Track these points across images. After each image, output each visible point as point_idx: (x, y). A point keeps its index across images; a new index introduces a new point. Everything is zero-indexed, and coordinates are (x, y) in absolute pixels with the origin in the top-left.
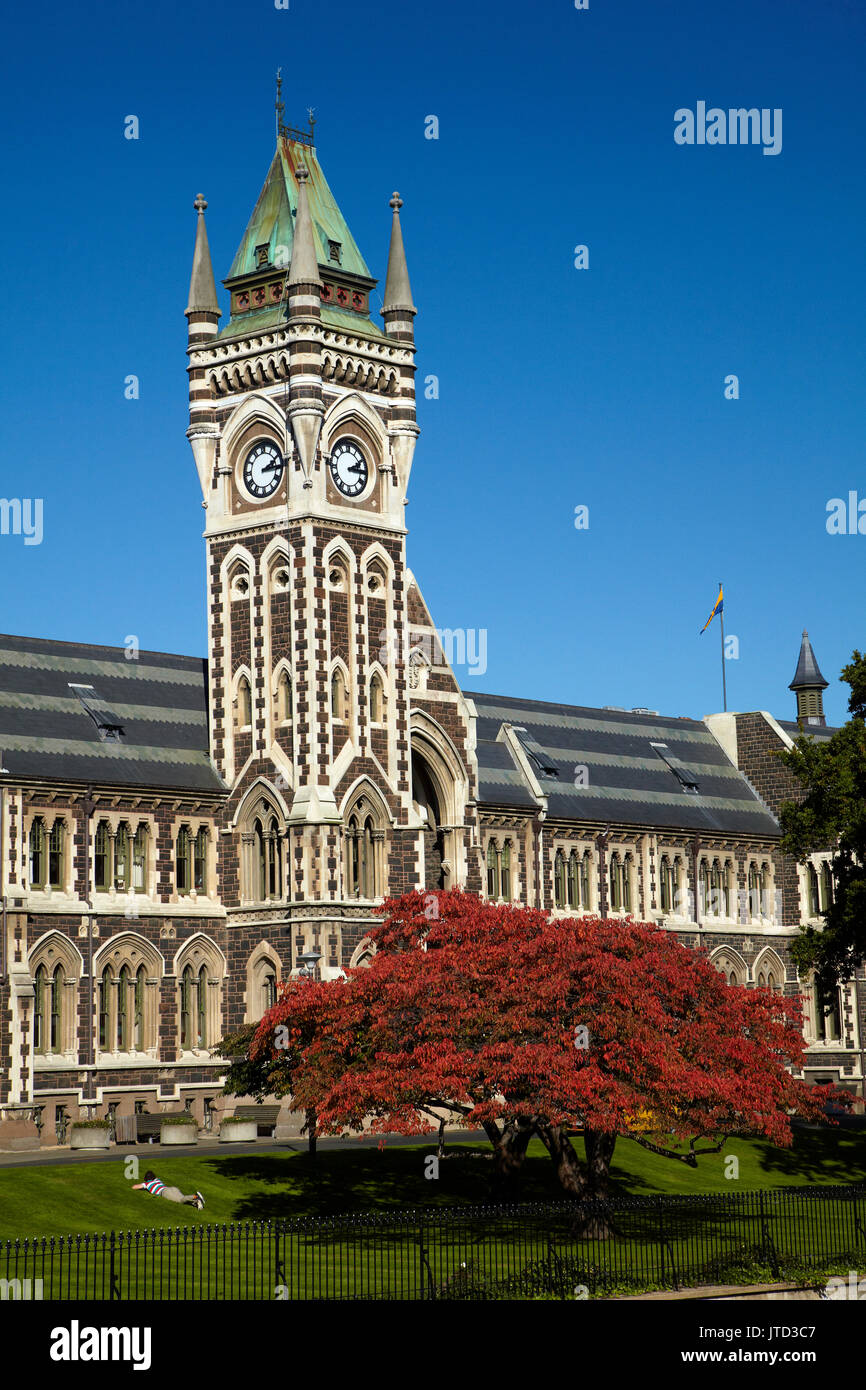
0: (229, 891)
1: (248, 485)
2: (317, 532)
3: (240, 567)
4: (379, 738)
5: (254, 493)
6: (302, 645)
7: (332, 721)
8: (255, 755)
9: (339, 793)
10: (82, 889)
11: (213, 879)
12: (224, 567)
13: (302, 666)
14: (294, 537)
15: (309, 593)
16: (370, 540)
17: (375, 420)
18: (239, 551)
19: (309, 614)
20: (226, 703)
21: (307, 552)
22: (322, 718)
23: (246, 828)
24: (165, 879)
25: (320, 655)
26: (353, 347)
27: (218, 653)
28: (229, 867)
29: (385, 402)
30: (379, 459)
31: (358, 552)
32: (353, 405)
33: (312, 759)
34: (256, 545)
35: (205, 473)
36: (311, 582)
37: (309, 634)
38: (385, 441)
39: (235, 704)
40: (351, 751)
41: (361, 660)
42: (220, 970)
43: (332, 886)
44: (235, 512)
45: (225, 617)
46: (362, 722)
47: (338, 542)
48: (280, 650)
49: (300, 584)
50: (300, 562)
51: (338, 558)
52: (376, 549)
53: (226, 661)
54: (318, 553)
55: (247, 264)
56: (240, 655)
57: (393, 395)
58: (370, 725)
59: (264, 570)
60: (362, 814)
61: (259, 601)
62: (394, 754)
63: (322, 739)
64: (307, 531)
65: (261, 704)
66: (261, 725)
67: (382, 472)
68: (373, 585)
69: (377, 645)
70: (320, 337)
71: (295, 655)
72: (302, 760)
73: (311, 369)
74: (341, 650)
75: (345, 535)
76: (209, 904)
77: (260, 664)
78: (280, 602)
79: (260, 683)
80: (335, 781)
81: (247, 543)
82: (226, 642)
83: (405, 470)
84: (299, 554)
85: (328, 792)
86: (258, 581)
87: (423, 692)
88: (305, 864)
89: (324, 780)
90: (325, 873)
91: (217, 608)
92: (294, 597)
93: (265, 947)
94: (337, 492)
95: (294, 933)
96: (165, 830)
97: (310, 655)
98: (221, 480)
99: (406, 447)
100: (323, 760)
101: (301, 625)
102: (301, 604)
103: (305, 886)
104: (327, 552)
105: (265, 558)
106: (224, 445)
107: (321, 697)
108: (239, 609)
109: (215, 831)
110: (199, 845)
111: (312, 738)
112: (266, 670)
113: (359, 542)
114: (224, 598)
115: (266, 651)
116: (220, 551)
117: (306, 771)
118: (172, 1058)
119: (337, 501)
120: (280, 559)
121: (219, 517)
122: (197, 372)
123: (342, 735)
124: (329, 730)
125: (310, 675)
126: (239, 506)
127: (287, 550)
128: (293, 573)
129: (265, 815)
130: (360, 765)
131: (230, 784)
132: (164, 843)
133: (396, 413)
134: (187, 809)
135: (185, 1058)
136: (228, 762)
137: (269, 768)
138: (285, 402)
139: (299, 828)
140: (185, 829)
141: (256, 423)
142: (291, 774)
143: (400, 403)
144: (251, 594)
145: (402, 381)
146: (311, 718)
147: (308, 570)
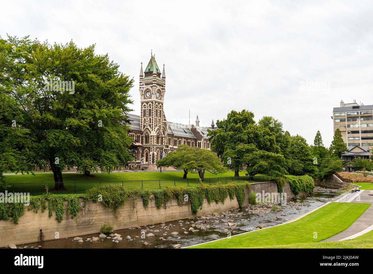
0: (142, 143)
1: (146, 96)
2: (155, 102)
3: (145, 105)
4: (160, 126)
5: (147, 97)
6: (153, 115)
7: (156, 124)
8: (146, 127)
9: (156, 132)
11: (140, 141)
12: (143, 105)
13: (153, 118)
14: (152, 102)
15: (154, 109)
16: (160, 103)
17: (161, 90)
18: (145, 104)
19: (154, 111)
20: (142, 121)
21: (154, 104)
22: (155, 123)
23: (144, 136)
25: (155, 116)
26: (159, 81)
27: (142, 115)
28: (142, 140)
29: (162, 88)
30: (161, 94)
31: (159, 105)
33: (153, 128)
36: (154, 108)
37: (154, 114)
38: (162, 92)
39: (144, 121)
40: (157, 127)
41: (159, 117)
42: (141, 151)
43: (155, 143)
44: (144, 99)
45: (143, 111)
46: (158, 124)
47: (157, 104)
48: (150, 115)
49: (153, 108)
50: (153, 105)
51: (157, 105)
53: (143, 116)
54: (155, 105)
55: (147, 71)
58: (159, 125)
59: (148, 106)
60: (158, 135)
61: (147, 110)
62: (161, 128)
63: (155, 126)
64: (154, 102)
65: (147, 121)
66: (147, 124)
67: (161, 96)
68: (160, 108)
69: (160, 115)
70: (156, 80)
71: (152, 116)
72: (152, 128)
73: (155, 83)
74: (157, 116)
76: (140, 144)
77: (147, 117)
78: (150, 110)
79: (147, 119)
80: (156, 131)
81: (146, 103)
84: (153, 104)
85: (155, 132)
86: (147, 107)
87: (163, 121)
88: (152, 140)
89: (154, 131)
90: (154, 141)
92: (152, 109)
93: (147, 149)
95: (151, 148)
96: (136, 135)
97: (154, 116)
98: (143, 95)
99: (164, 93)
100: (155, 128)
101: (153, 113)
102: (153, 110)
103: (152, 142)
104: (156, 105)
105: (148, 105)
106: (143, 91)
107: (155, 121)
109: (141, 136)
110: (139, 138)
111: (153, 126)
112: (148, 118)
113: (159, 103)
114: (143, 109)
115: (148, 115)
117: (153, 129)
118: (136, 161)
119: (157, 99)
120: (150, 105)
122: (140, 83)
123: (156, 125)
125: (154, 119)
127: (151, 104)
128: (152, 107)
129: (147, 134)
130: (158, 129)
131: (143, 130)
132: (136, 137)
133: (163, 89)
134: (138, 133)
135: (137, 161)
136: (142, 128)
137: (148, 129)
138: (152, 87)
139: (152, 136)
140: (138, 135)
141: (148, 89)
142: (151, 130)
143: (164, 88)
144: (146, 109)
145: (164, 85)
146: (153, 123)
147: (154, 107)
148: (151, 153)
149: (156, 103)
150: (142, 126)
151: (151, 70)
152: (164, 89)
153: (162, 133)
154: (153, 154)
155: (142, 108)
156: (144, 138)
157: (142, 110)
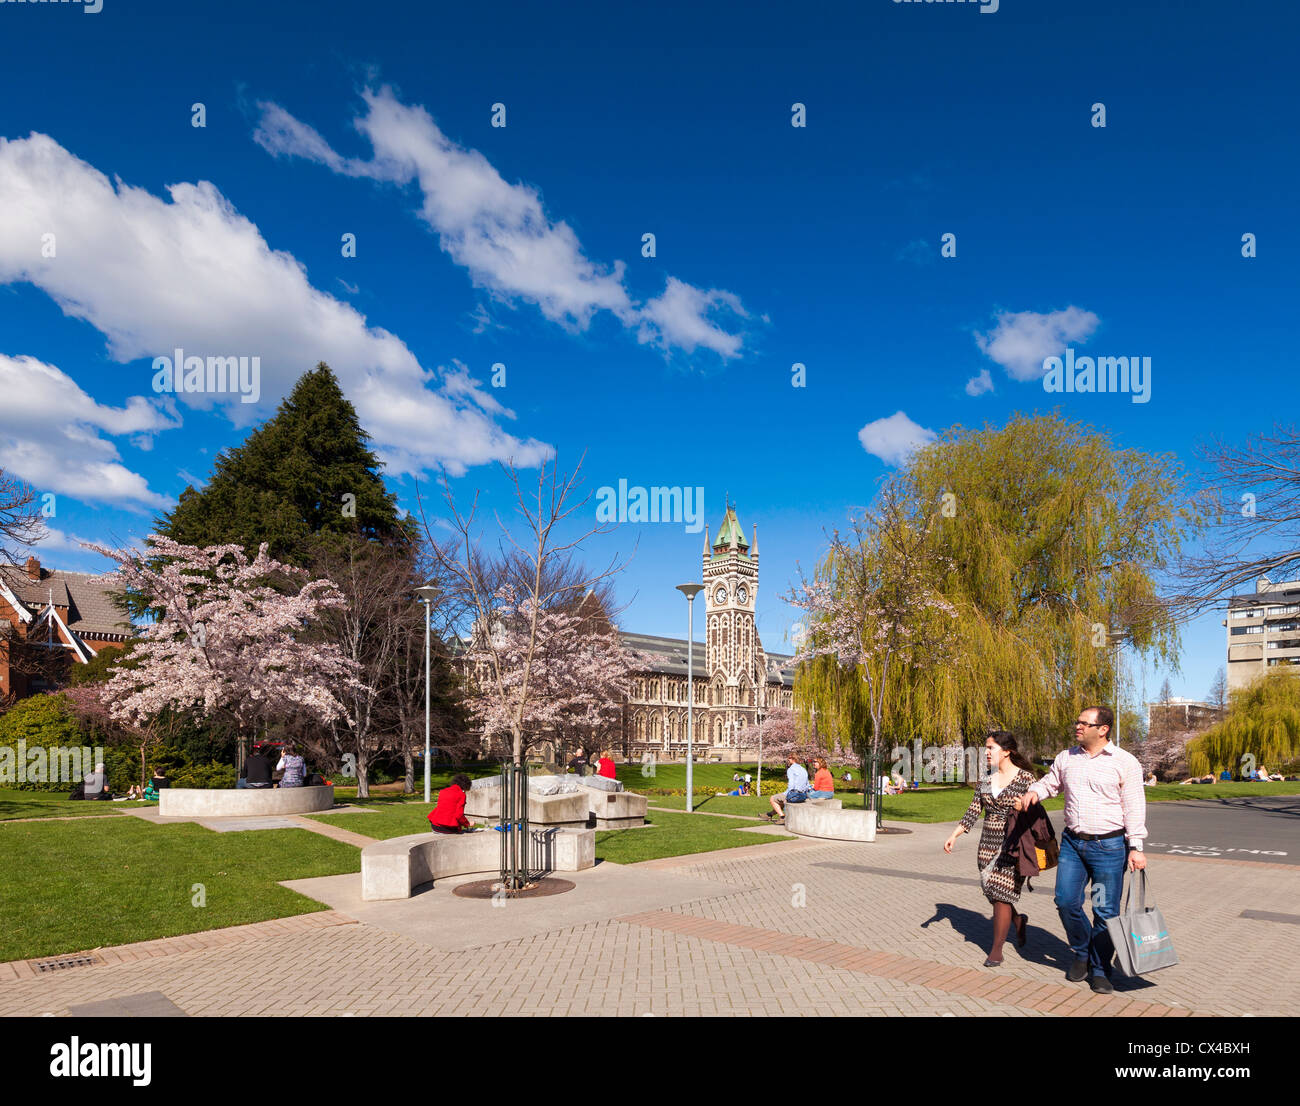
0: (710, 701)
1: (717, 600)
2: (734, 612)
3: (714, 621)
4: (747, 664)
5: (719, 602)
6: (730, 641)
7: (737, 660)
8: (718, 668)
9: (738, 678)
10: (679, 700)
11: (707, 699)
12: (710, 620)
13: (730, 646)
14: (729, 614)
15: (733, 628)
16: (747, 614)
17: (748, 583)
18: (715, 617)
19: (732, 633)
20: (710, 655)
21: (732, 617)
22: (735, 659)
23: (715, 687)
24: (696, 698)
25: (734, 644)
26: (744, 564)
27: (708, 642)
28: (710, 696)
29: (751, 578)
30: (749, 593)
31: (744, 617)
32: (744, 580)
33: (732, 670)
34: (719, 615)
35: (706, 597)
36: (733, 625)
37: (732, 638)
38: (751, 588)
40: (741, 668)
41: (743, 645)
42: (708, 721)
43: (736, 702)
44: (713, 606)
45: (711, 633)
47: (739, 615)
48: (725, 642)
49: (730, 626)
50: (730, 620)
51: (739, 619)
52: (748, 617)
53: (711, 644)
54: (735, 618)
55: (718, 542)
56: (714, 643)
57: (753, 577)
58: (745, 661)
59: (721, 621)
60: (743, 684)
61: (719, 629)
62: (750, 669)
63: (735, 665)
64: (732, 612)
65: (719, 655)
66: (719, 661)
67: (750, 596)
68: (747, 625)
69: (747, 641)
70: (736, 562)
71: (728, 643)
72: (729, 670)
73: (734, 570)
74: (739, 643)
75: (741, 613)
76: (704, 705)
77: (719, 645)
78: (725, 630)
79: (719, 650)
80: (737, 675)
81: (717, 614)
82: (711, 639)
83: (755, 596)
84: (730, 618)
85: (736, 678)
86: (719, 624)
87: (755, 653)
88: (730, 695)
89: (734, 675)
90: (735, 697)
91: (709, 631)
92: (728, 629)
93: (719, 716)
94: (740, 602)
95: (727, 712)
96: (696, 687)
97: (732, 643)
98: (710, 598)
99: (755, 589)
100: (735, 670)
101: (730, 636)
102: (730, 631)
103: (730, 701)
104: (737, 617)
105: (721, 618)
106: (711, 589)
107: (734, 654)
108: (714, 631)
109: (708, 687)
110: (704, 690)
111: (732, 664)
112: (721, 647)
113: (744, 615)
114: (709, 628)
115: (721, 642)
116: (710, 616)
117: (730, 672)
119: (739, 604)
120: (725, 619)
121: (709, 607)
122: (705, 570)
123: (738, 663)
124: (736, 663)
125: (732, 649)
126: (715, 605)
127: (727, 616)
128: (728, 623)
129: (720, 684)
130: (743, 671)
131: (711, 675)
132: (696, 690)
133: (753, 581)
135: (700, 742)
136: (711, 670)
137: (720, 672)
138: (728, 579)
139: (729, 687)
140: (701, 686)
141: (720, 583)
142: (727, 673)
143: (755, 579)
144: (717, 627)
145: (755, 574)
146: (732, 659)
147: (732, 622)
148: (728, 724)
149: (736, 613)
150: (711, 667)
151: (726, 541)
153: (753, 680)
154: (732, 727)
155: (708, 626)
156: (714, 693)
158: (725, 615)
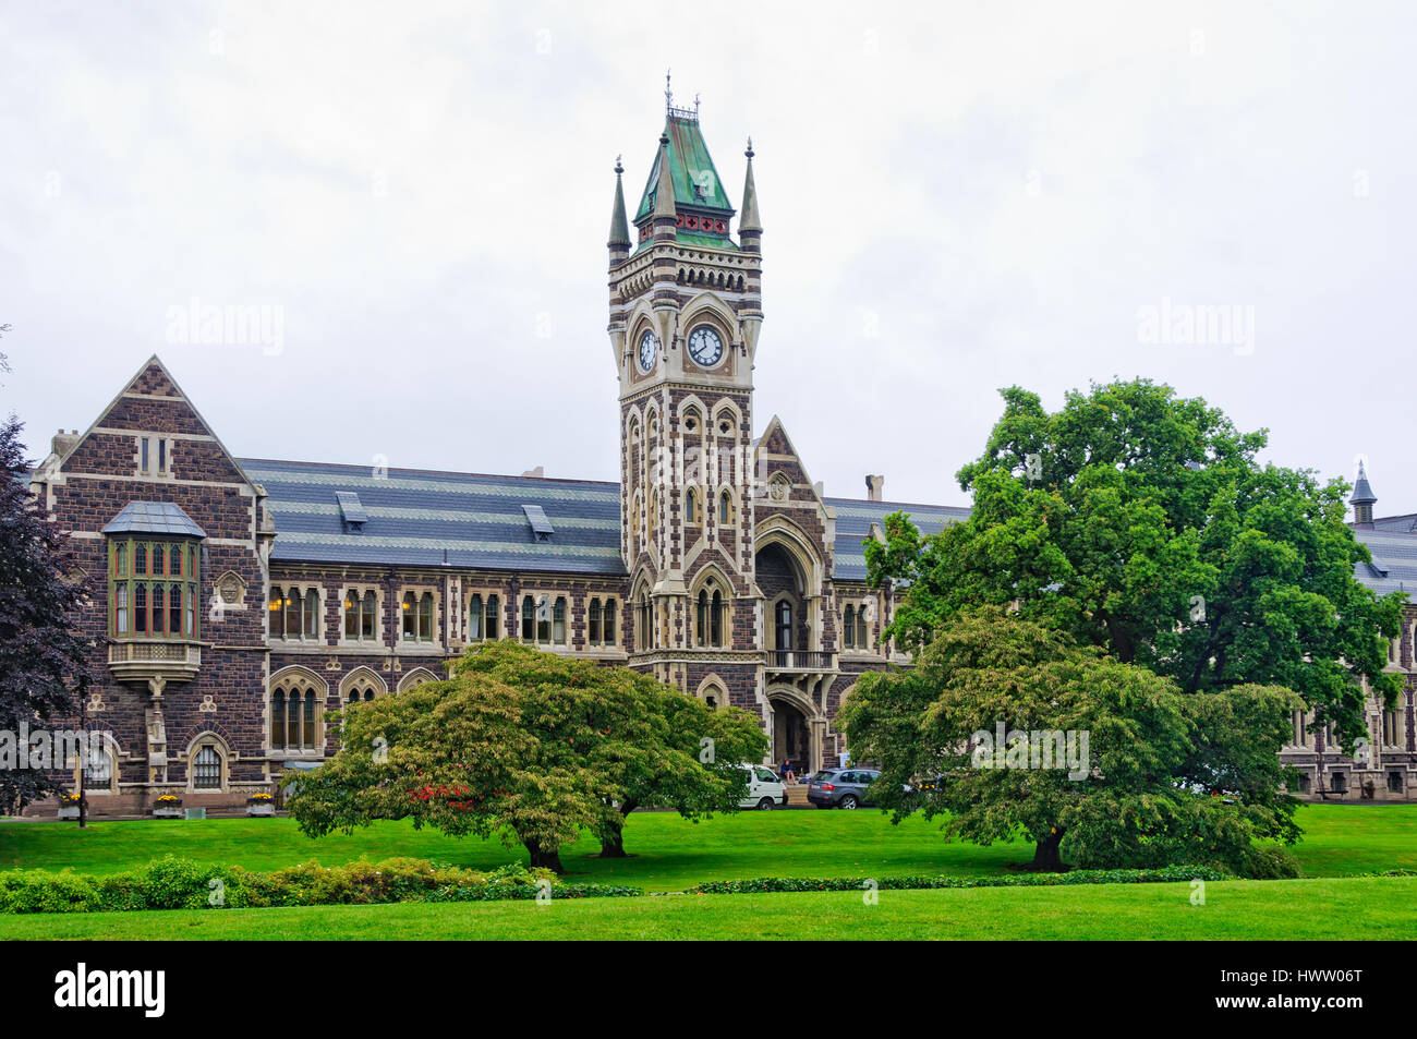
0: (629, 643)
1: (640, 363)
2: (672, 391)
3: (634, 421)
4: (727, 535)
5: (644, 368)
7: (685, 525)
8: (641, 550)
9: (691, 574)
11: (618, 635)
12: (628, 421)
14: (660, 397)
15: (666, 436)
16: (720, 396)
17: (727, 313)
18: (634, 410)
20: (628, 515)
22: (675, 522)
24: (579, 635)
26: (703, 260)
27: (625, 479)
28: (628, 626)
29: (735, 297)
30: (731, 339)
31: (709, 405)
32: (707, 301)
33: (666, 552)
34: (642, 405)
38: (736, 326)
39: (633, 516)
40: (700, 546)
44: (633, 381)
45: (628, 455)
46: (711, 524)
47: (692, 399)
50: (661, 414)
51: (691, 410)
52: (726, 402)
53: (628, 485)
57: (743, 291)
58: (719, 527)
59: (645, 422)
60: (711, 588)
61: (643, 444)
62: (739, 547)
63: (676, 538)
64: (665, 392)
65: (644, 514)
66: (644, 529)
67: (733, 347)
68: (723, 428)
70: (675, 255)
72: (662, 552)
73: (670, 278)
75: (697, 394)
76: (615, 651)
77: (643, 487)
78: (654, 443)
79: (644, 500)
80: (685, 567)
81: (639, 403)
82: (630, 472)
85: (678, 574)
86: (643, 429)
88: (660, 624)
89: (676, 566)
90: (673, 629)
92: (660, 438)
94: (694, 364)
96: (579, 602)
98: (627, 360)
99: (752, 329)
100: (675, 552)
102: (661, 443)
103: (660, 638)
104: (682, 406)
105: (646, 413)
106: (628, 336)
107: (675, 508)
109: (621, 602)
110: (608, 613)
111: (667, 537)
112: (646, 491)
113: (710, 397)
114: (628, 442)
115: (645, 478)
116: (625, 410)
117: (664, 560)
119: (693, 370)
120: (653, 413)
123: (693, 535)
124: (681, 531)
125: (666, 493)
126: (636, 378)
129: (644, 590)
130: (707, 553)
131: (629, 568)
133: (744, 305)
134: (596, 588)
136: (629, 555)
137: (647, 558)
138: (654, 303)
139: (657, 599)
140: (596, 601)
141: (643, 319)
142: (657, 560)
143: (748, 296)
144: (639, 438)
145: (749, 282)
146: (667, 523)
147: (666, 420)
150: (628, 542)
152: (757, 305)
153: (750, 576)
155: (624, 437)
156: (637, 617)
157: (624, 450)
158: (652, 402)
